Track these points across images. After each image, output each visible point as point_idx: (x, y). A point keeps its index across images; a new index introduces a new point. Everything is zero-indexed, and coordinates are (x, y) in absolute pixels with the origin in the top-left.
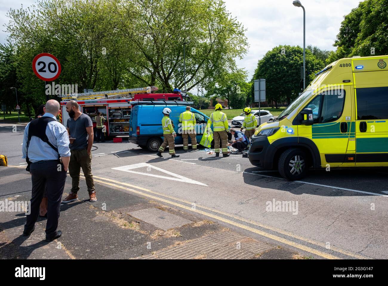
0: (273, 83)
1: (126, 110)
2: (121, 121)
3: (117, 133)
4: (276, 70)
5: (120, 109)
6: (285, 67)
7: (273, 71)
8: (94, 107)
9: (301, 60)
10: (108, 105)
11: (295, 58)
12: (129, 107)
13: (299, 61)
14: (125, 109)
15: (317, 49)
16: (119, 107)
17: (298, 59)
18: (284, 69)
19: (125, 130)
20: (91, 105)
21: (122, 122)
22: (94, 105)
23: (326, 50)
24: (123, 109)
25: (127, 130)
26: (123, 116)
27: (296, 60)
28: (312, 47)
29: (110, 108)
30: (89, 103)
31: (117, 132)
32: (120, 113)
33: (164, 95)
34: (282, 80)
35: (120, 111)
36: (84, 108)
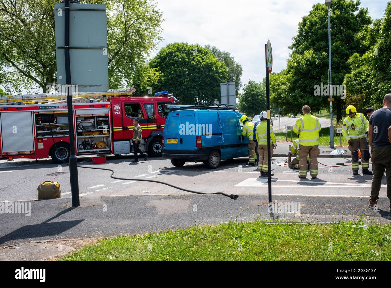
0: (172, 88)
1: (101, 119)
2: (93, 134)
3: (89, 151)
4: (175, 71)
5: (92, 117)
6: (186, 69)
7: (171, 73)
8: (53, 114)
9: (203, 62)
10: (75, 111)
11: (197, 59)
12: (106, 114)
13: (201, 63)
14: (100, 117)
15: (216, 49)
16: (93, 115)
17: (200, 59)
18: (185, 71)
19: (100, 147)
20: (50, 111)
21: (95, 136)
22: (54, 112)
23: (225, 51)
24: (97, 117)
25: (103, 147)
26: (97, 127)
27: (199, 61)
28: (210, 46)
29: (79, 115)
30: (46, 108)
31: (87, 149)
32: (91, 123)
33: (152, 98)
34: (184, 85)
35: (93, 120)
36: (37, 116)
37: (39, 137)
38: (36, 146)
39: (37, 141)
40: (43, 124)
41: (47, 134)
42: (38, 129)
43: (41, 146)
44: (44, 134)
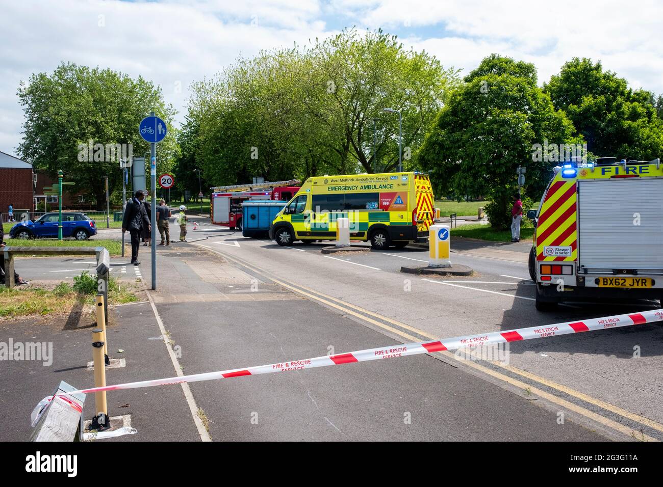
20: (237, 197)
22: (239, 197)
36: (231, 200)
37: (232, 213)
38: (230, 219)
39: (230, 216)
40: (234, 205)
41: (237, 211)
42: (231, 208)
43: (232, 219)
44: (235, 212)
